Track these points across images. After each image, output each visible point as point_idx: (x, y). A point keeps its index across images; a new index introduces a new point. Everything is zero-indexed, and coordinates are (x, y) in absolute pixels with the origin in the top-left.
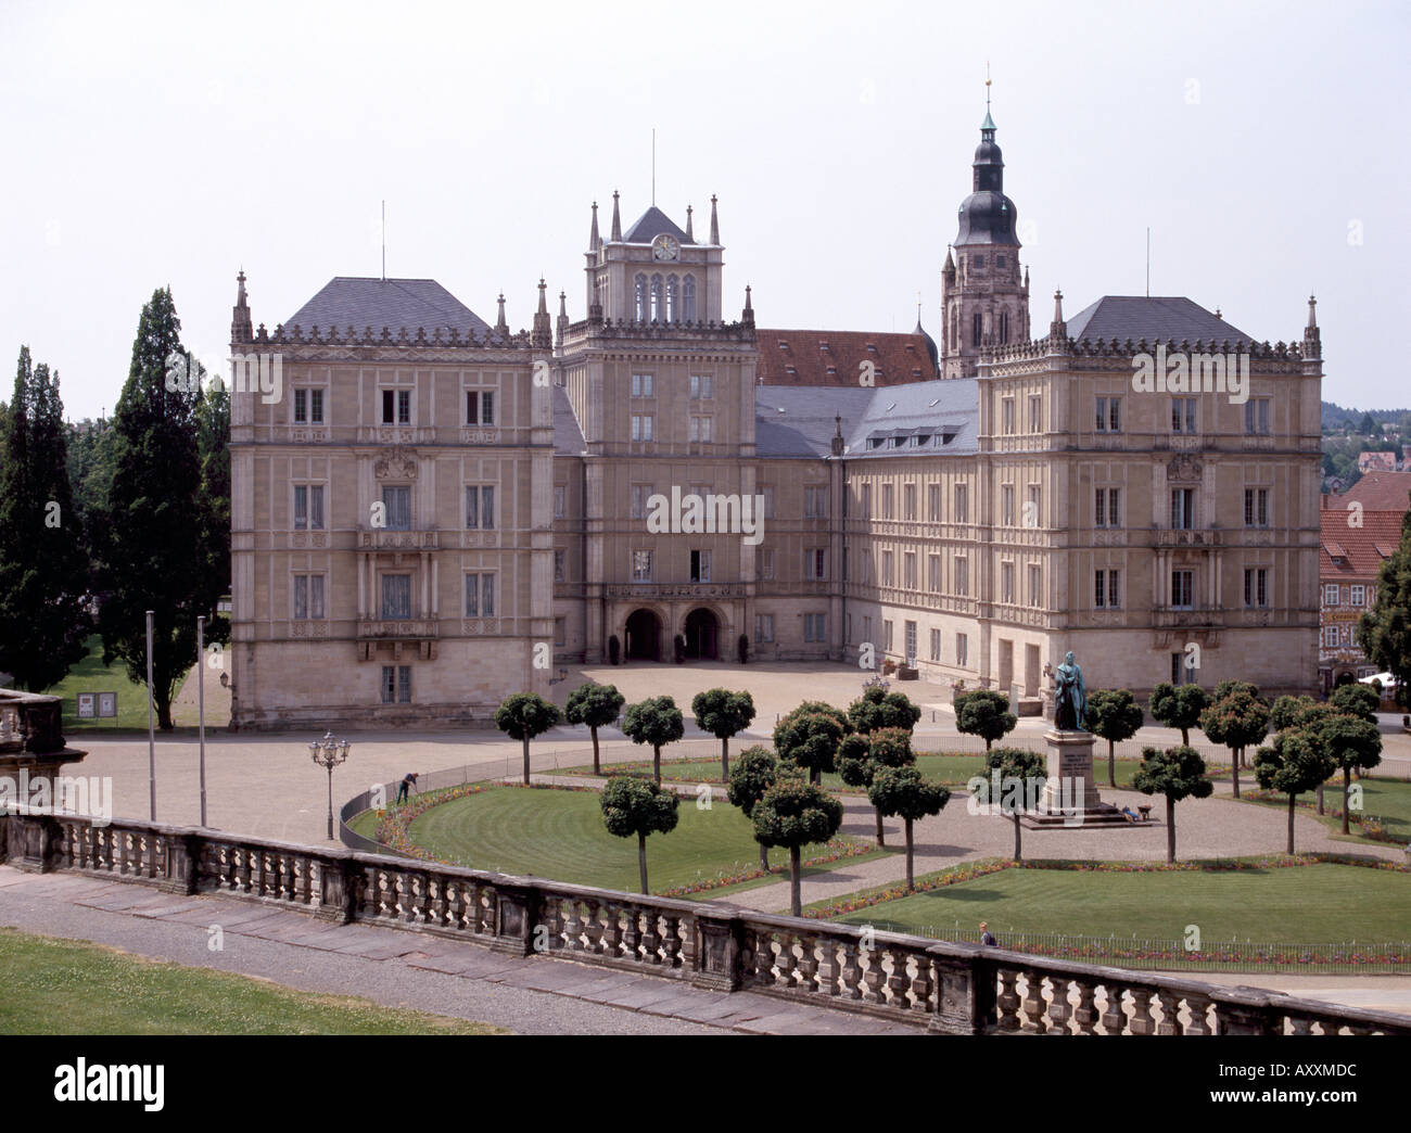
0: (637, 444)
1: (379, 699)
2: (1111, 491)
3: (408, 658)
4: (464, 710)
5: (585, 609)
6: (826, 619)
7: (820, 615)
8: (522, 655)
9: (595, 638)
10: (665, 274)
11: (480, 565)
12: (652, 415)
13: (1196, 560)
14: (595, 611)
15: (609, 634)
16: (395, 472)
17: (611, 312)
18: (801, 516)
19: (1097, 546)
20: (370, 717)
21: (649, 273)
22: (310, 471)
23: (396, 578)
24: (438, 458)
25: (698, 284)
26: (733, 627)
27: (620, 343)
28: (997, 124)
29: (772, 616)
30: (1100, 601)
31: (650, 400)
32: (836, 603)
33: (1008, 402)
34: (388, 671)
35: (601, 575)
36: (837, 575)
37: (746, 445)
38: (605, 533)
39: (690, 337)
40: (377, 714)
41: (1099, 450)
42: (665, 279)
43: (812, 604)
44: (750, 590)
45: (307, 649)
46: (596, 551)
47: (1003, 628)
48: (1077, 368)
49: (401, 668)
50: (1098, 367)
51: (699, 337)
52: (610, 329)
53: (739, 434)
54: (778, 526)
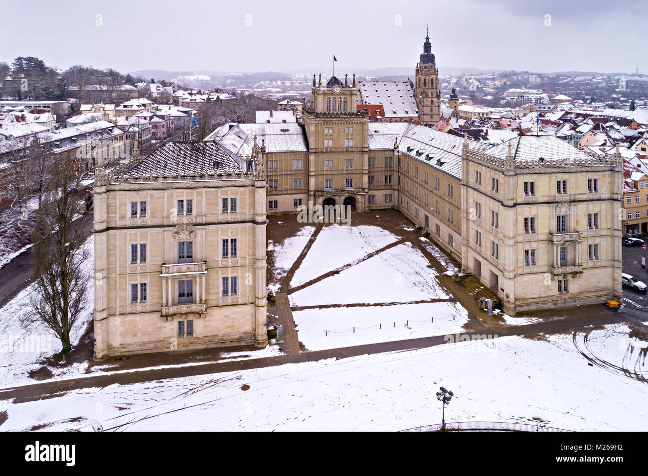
0: (327, 148)
2: (531, 218)
5: (309, 198)
6: (393, 196)
7: (390, 195)
10: (337, 97)
12: (332, 139)
14: (312, 199)
16: (184, 236)
18: (384, 166)
21: (332, 97)
23: (185, 281)
25: (349, 100)
26: (361, 202)
27: (321, 119)
29: (374, 197)
31: (332, 135)
32: (396, 192)
35: (314, 188)
36: (396, 182)
37: (365, 148)
38: (316, 175)
39: (346, 116)
41: (526, 203)
43: (388, 192)
46: (312, 181)
48: (517, 173)
50: (525, 172)
51: (349, 117)
53: (363, 144)
54: (376, 170)
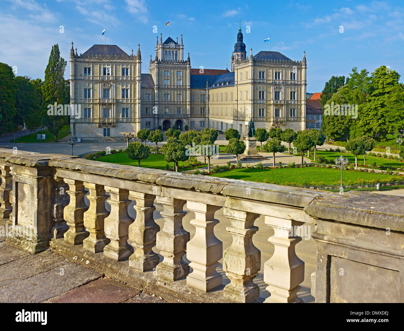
0: (165, 85)
1: (103, 136)
2: (262, 92)
3: (109, 127)
5: (155, 120)
6: (205, 122)
7: (204, 122)
8: (135, 126)
9: (156, 126)
11: (125, 106)
12: (168, 79)
13: (280, 107)
14: (156, 120)
15: (159, 125)
16: (106, 86)
17: (160, 58)
18: (200, 101)
19: (259, 104)
21: (168, 50)
22: (87, 86)
23: (107, 109)
24: (116, 83)
25: (178, 53)
26: (185, 124)
27: (162, 65)
28: (242, 29)
29: (194, 122)
30: (260, 115)
31: (168, 77)
32: (207, 119)
33: (241, 73)
34: (105, 129)
36: (207, 113)
37: (188, 86)
38: (159, 104)
39: (176, 63)
40: (102, 139)
41: (260, 83)
42: (171, 51)
43: (202, 119)
44: (189, 116)
45: (87, 124)
47: (240, 122)
48: (255, 65)
49: (108, 129)
50: (259, 65)
51: (178, 64)
52: (159, 61)
53: (187, 84)
54: (195, 103)
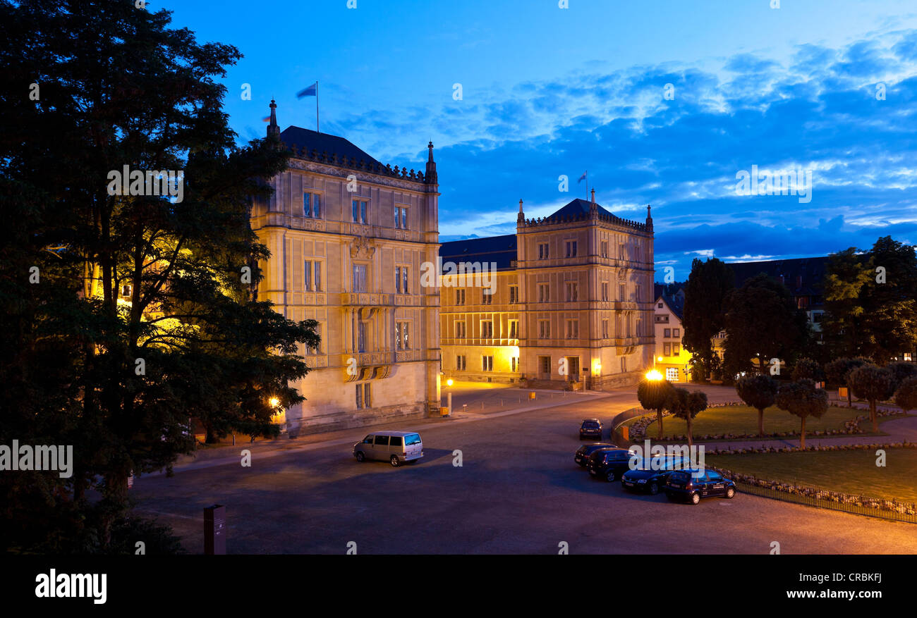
1: (355, 406)
2: (605, 284)
3: (371, 379)
4: (398, 409)
8: (423, 373)
11: (404, 316)
16: (362, 253)
19: (602, 310)
20: (351, 420)
22: (314, 250)
24: (383, 247)
30: (603, 335)
34: (358, 387)
40: (355, 417)
41: (603, 264)
45: (315, 374)
47: (540, 350)
